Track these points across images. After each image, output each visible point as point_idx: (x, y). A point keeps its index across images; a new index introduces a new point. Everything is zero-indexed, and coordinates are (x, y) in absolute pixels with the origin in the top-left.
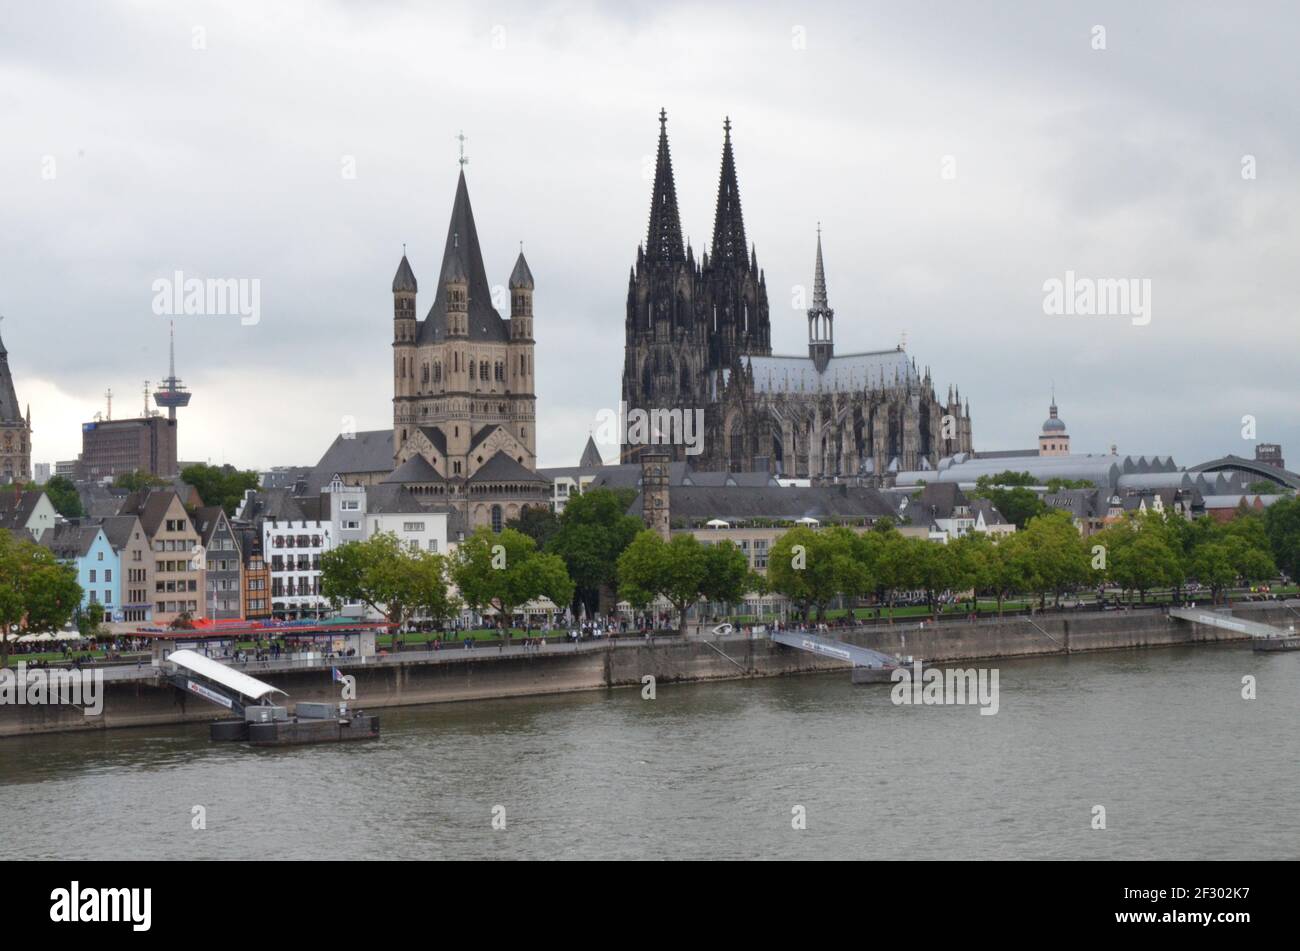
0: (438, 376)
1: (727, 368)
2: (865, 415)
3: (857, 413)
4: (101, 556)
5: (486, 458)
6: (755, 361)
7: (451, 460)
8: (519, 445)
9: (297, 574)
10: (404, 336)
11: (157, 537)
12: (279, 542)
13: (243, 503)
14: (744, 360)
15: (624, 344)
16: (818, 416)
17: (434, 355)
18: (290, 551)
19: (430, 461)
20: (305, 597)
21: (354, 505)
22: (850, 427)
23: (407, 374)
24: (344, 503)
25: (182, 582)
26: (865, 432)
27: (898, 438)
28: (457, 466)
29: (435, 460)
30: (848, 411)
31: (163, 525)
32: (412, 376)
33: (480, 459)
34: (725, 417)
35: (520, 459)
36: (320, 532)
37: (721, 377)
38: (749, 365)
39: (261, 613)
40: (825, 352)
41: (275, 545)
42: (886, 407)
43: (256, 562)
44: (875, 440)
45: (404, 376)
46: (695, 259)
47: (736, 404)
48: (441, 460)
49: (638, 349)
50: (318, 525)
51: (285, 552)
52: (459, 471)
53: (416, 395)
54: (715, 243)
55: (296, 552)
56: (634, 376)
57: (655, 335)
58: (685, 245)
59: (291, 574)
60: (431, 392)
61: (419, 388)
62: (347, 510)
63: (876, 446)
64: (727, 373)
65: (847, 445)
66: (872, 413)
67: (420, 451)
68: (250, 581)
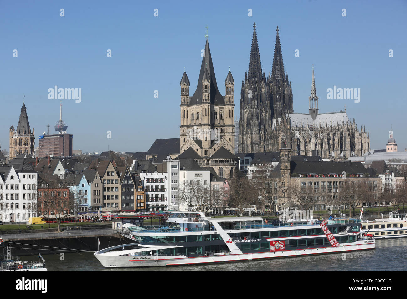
0: (198, 117)
1: (280, 118)
2: (331, 136)
3: (328, 135)
4: (83, 185)
5: (217, 150)
6: (291, 115)
7: (204, 150)
8: (229, 144)
9: (154, 193)
10: (185, 102)
11: (104, 178)
12: (148, 181)
13: (133, 165)
14: (287, 115)
15: (240, 108)
16: (313, 137)
17: (196, 110)
18: (152, 184)
19: (196, 150)
20: (157, 202)
21: (175, 167)
22: (326, 140)
23: (186, 117)
24: (172, 166)
25: (112, 196)
26: (331, 142)
27: (343, 144)
28: (206, 152)
29: (197, 150)
30: (325, 134)
31: (106, 173)
32: (187, 118)
33: (214, 150)
34: (279, 136)
35: (229, 150)
36: (163, 177)
37: (277, 121)
38: (288, 116)
39: (142, 208)
40: (315, 113)
41: (147, 182)
42: (339, 133)
43: (140, 188)
44: (335, 145)
45: (185, 117)
46: (266, 77)
47: (283, 131)
48: (199, 149)
49: (245, 110)
50: (163, 175)
51: (150, 185)
52: (207, 154)
53: (189, 125)
54: (273, 72)
55: (154, 184)
56: (244, 121)
57: (251, 105)
58: (263, 72)
59: (152, 193)
60: (195, 124)
61: (190, 122)
62: (173, 168)
63: (335, 147)
64: (280, 120)
65: (325, 147)
66: (334, 135)
67: (191, 146)
68: (138, 196)
